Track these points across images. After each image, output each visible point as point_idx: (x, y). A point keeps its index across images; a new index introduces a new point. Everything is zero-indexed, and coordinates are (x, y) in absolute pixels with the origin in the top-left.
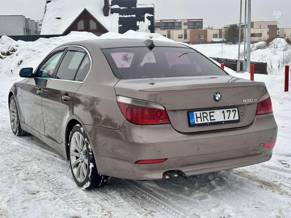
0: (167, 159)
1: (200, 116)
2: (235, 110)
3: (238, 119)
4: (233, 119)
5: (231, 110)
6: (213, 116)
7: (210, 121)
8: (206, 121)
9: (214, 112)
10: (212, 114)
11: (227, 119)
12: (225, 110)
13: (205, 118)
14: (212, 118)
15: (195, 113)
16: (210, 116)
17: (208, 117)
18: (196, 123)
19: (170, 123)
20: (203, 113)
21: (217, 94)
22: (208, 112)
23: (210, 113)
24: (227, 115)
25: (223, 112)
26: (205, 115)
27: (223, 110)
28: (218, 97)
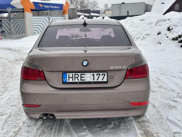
0: (41, 105)
1: (72, 77)
2: (105, 74)
3: (106, 81)
4: (101, 81)
5: (101, 74)
6: (84, 77)
7: (80, 81)
8: (77, 81)
9: (85, 74)
10: (82, 76)
11: (96, 80)
12: (95, 74)
13: (76, 79)
14: (82, 79)
15: (68, 74)
16: (81, 77)
17: (79, 78)
18: (68, 81)
19: (46, 80)
20: (75, 75)
21: (84, 61)
22: (79, 74)
23: (81, 75)
24: (96, 77)
25: (93, 75)
26: (77, 76)
27: (93, 73)
28: (85, 63)
